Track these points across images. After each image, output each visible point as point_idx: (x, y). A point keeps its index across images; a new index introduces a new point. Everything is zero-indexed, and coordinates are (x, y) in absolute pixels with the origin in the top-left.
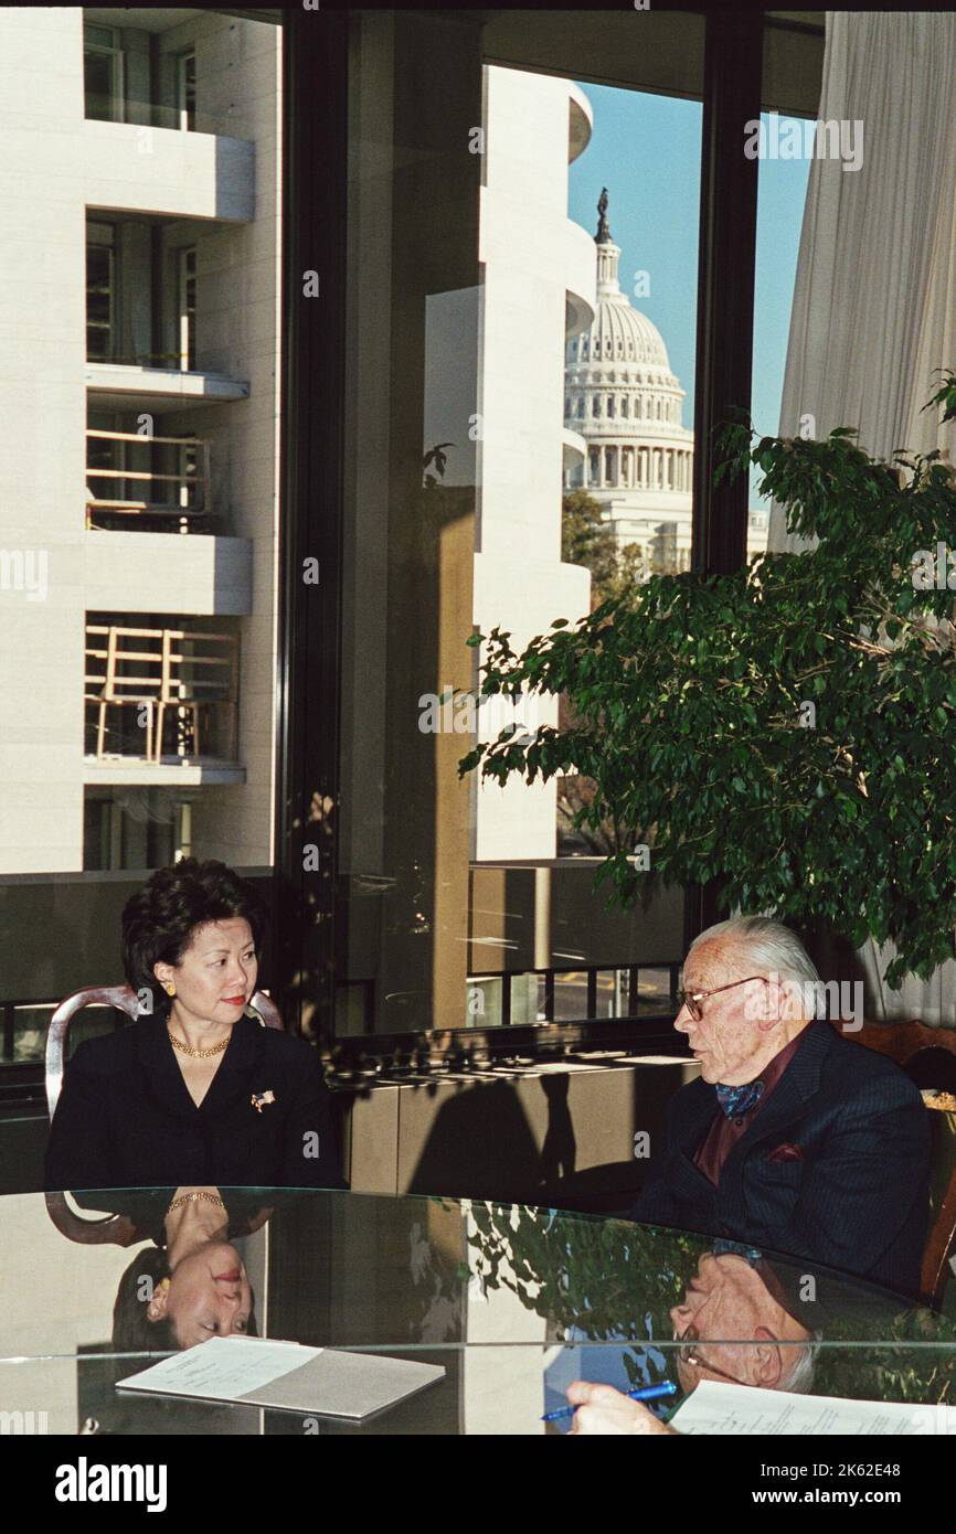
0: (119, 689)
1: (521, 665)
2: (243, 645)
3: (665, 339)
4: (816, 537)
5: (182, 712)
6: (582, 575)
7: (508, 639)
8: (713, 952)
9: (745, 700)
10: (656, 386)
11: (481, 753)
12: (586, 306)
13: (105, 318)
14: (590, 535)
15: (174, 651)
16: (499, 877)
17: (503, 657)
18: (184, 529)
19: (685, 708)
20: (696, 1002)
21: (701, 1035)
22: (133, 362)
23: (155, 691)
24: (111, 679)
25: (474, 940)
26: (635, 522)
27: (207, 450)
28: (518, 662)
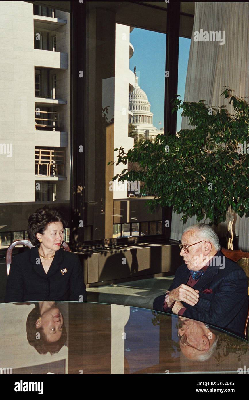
0: (42, 162)
1: (127, 156)
2: (66, 153)
3: (147, 95)
4: (195, 126)
5: (54, 166)
6: (132, 139)
7: (124, 150)
8: (191, 234)
9: (180, 164)
10: (145, 104)
11: (118, 176)
12: (133, 87)
13: (39, 89)
14: (133, 132)
15: (53, 154)
16: (119, 202)
17: (122, 154)
18: (54, 130)
19: (166, 165)
20: (187, 248)
21: (187, 257)
22: (44, 97)
23: (49, 162)
24: (40, 160)
25: (115, 215)
26: (141, 130)
27: (59, 115)
28: (126, 155)
